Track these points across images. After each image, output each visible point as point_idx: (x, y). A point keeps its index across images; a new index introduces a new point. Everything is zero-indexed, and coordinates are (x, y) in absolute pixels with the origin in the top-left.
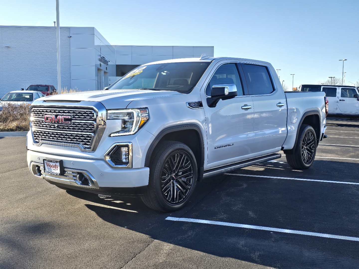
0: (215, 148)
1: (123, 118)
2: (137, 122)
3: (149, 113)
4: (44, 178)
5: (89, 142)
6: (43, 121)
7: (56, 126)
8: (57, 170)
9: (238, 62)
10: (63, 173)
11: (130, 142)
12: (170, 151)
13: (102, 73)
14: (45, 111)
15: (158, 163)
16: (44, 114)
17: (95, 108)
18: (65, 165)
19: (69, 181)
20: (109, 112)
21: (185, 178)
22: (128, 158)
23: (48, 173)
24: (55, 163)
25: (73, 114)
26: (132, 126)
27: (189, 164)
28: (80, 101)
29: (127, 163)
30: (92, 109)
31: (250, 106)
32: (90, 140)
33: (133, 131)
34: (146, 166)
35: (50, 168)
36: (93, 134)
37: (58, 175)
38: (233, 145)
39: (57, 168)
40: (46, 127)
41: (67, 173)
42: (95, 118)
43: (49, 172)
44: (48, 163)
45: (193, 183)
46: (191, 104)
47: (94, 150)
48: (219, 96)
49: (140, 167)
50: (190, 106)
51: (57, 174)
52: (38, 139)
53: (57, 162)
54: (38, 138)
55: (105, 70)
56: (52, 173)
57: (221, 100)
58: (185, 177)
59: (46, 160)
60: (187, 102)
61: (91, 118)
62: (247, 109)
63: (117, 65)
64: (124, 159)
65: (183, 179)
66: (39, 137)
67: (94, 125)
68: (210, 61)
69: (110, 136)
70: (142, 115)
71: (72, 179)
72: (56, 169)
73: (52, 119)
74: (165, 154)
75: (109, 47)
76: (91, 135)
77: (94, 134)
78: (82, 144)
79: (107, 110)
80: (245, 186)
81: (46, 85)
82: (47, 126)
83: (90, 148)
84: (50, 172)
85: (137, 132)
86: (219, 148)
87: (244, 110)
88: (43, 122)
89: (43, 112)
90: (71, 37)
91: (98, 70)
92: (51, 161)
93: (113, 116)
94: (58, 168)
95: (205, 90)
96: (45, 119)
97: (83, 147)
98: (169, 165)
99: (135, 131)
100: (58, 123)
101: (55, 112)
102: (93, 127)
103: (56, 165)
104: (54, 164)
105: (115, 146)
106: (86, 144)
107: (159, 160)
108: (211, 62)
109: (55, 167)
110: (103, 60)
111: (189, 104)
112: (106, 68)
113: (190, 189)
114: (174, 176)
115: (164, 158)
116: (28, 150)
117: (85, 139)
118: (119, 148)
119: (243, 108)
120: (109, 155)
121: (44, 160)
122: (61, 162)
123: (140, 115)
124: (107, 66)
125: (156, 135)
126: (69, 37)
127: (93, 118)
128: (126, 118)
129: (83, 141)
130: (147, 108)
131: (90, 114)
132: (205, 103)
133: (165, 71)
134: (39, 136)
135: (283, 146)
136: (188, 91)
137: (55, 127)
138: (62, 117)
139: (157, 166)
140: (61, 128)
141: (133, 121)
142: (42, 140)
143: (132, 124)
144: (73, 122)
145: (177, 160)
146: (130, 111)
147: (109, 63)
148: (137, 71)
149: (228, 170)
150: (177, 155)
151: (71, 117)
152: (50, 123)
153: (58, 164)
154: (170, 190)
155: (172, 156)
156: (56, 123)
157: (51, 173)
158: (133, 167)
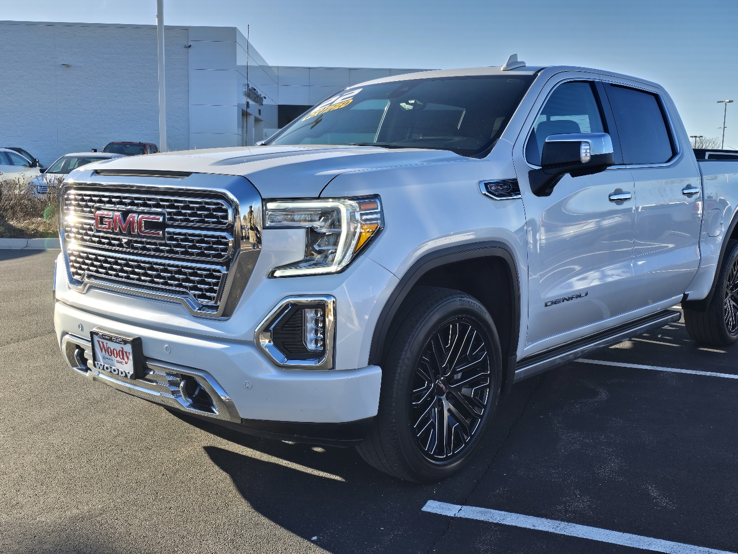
0: (546, 305)
1: (308, 225)
2: (350, 238)
3: (382, 212)
4: (94, 379)
5: (215, 291)
6: (93, 227)
7: (125, 243)
8: (126, 363)
9: (596, 78)
10: (141, 371)
11: (328, 296)
12: (436, 317)
13: (251, 120)
14: (97, 199)
15: (404, 353)
16: (93, 208)
17: (231, 196)
18: (148, 352)
19: (158, 394)
20: (270, 206)
21: (471, 389)
22: (324, 340)
23: (103, 369)
24: (122, 346)
25: (168, 210)
26: (336, 250)
27: (482, 350)
28: (187, 174)
29: (318, 355)
30: (222, 196)
31: (629, 193)
32: (216, 284)
33: (339, 264)
34: (372, 361)
35: (109, 357)
36: (225, 267)
37: (129, 377)
38: (587, 294)
39: (126, 358)
40: (100, 242)
41: (151, 373)
42: (229, 224)
43: (105, 368)
44: (103, 343)
45: (490, 401)
46: (491, 187)
47: (227, 313)
48: (563, 164)
49: (356, 368)
50: (488, 192)
51: (126, 376)
52: (80, 275)
53: (125, 342)
54: (80, 272)
55: (257, 115)
56: (113, 371)
57: (567, 176)
58: (471, 385)
59: (97, 334)
60: (480, 182)
61: (219, 223)
62: (619, 202)
63: (279, 106)
64: (311, 341)
65: (464, 390)
66: (83, 270)
67: (226, 244)
68: (531, 73)
69: (271, 275)
70: (364, 217)
71: (167, 391)
72: (122, 361)
73: (115, 221)
74: (423, 326)
75: (266, 69)
76: (219, 271)
77: (227, 270)
78: (195, 295)
79: (265, 201)
80: (604, 395)
81: (140, 143)
82: (103, 240)
83: (215, 308)
84: (107, 368)
85: (347, 266)
86: (555, 303)
87: (614, 204)
88: (91, 230)
89: (91, 201)
90: (190, 46)
91: (243, 115)
92: (110, 339)
93: (280, 218)
94: (128, 358)
95: (525, 147)
96: (96, 222)
97: (198, 304)
98: (432, 357)
99: (344, 264)
100: (129, 234)
101: (121, 203)
102: (225, 250)
103: (123, 350)
104: (118, 347)
105: (287, 306)
106: (203, 296)
107: (407, 345)
108: (535, 75)
109: (122, 353)
110: (252, 94)
111: (486, 185)
112: (260, 111)
113: (481, 417)
114: (442, 385)
115: (421, 336)
116: (58, 300)
117: (203, 282)
118: (297, 311)
119: (612, 198)
120: (269, 331)
121: (92, 334)
122: (137, 343)
123: (358, 216)
124: (261, 108)
125: (401, 275)
126: (186, 47)
127: (225, 224)
128: (320, 225)
129: (195, 288)
130: (376, 196)
131: (215, 210)
132: (524, 185)
133: (411, 99)
134: (83, 266)
135: (686, 293)
136: (482, 150)
137: (120, 245)
138: (140, 216)
139: (401, 361)
140: (136, 248)
141: (338, 235)
142: (89, 276)
143: (336, 244)
144: (169, 233)
145: (452, 341)
146: (329, 204)
147: (265, 102)
148: (339, 100)
149: (567, 359)
150: (455, 327)
151: (164, 219)
152: (110, 233)
153: (128, 348)
154: (433, 425)
155: (441, 331)
156: (124, 235)
157: (111, 372)
158: (338, 368)
